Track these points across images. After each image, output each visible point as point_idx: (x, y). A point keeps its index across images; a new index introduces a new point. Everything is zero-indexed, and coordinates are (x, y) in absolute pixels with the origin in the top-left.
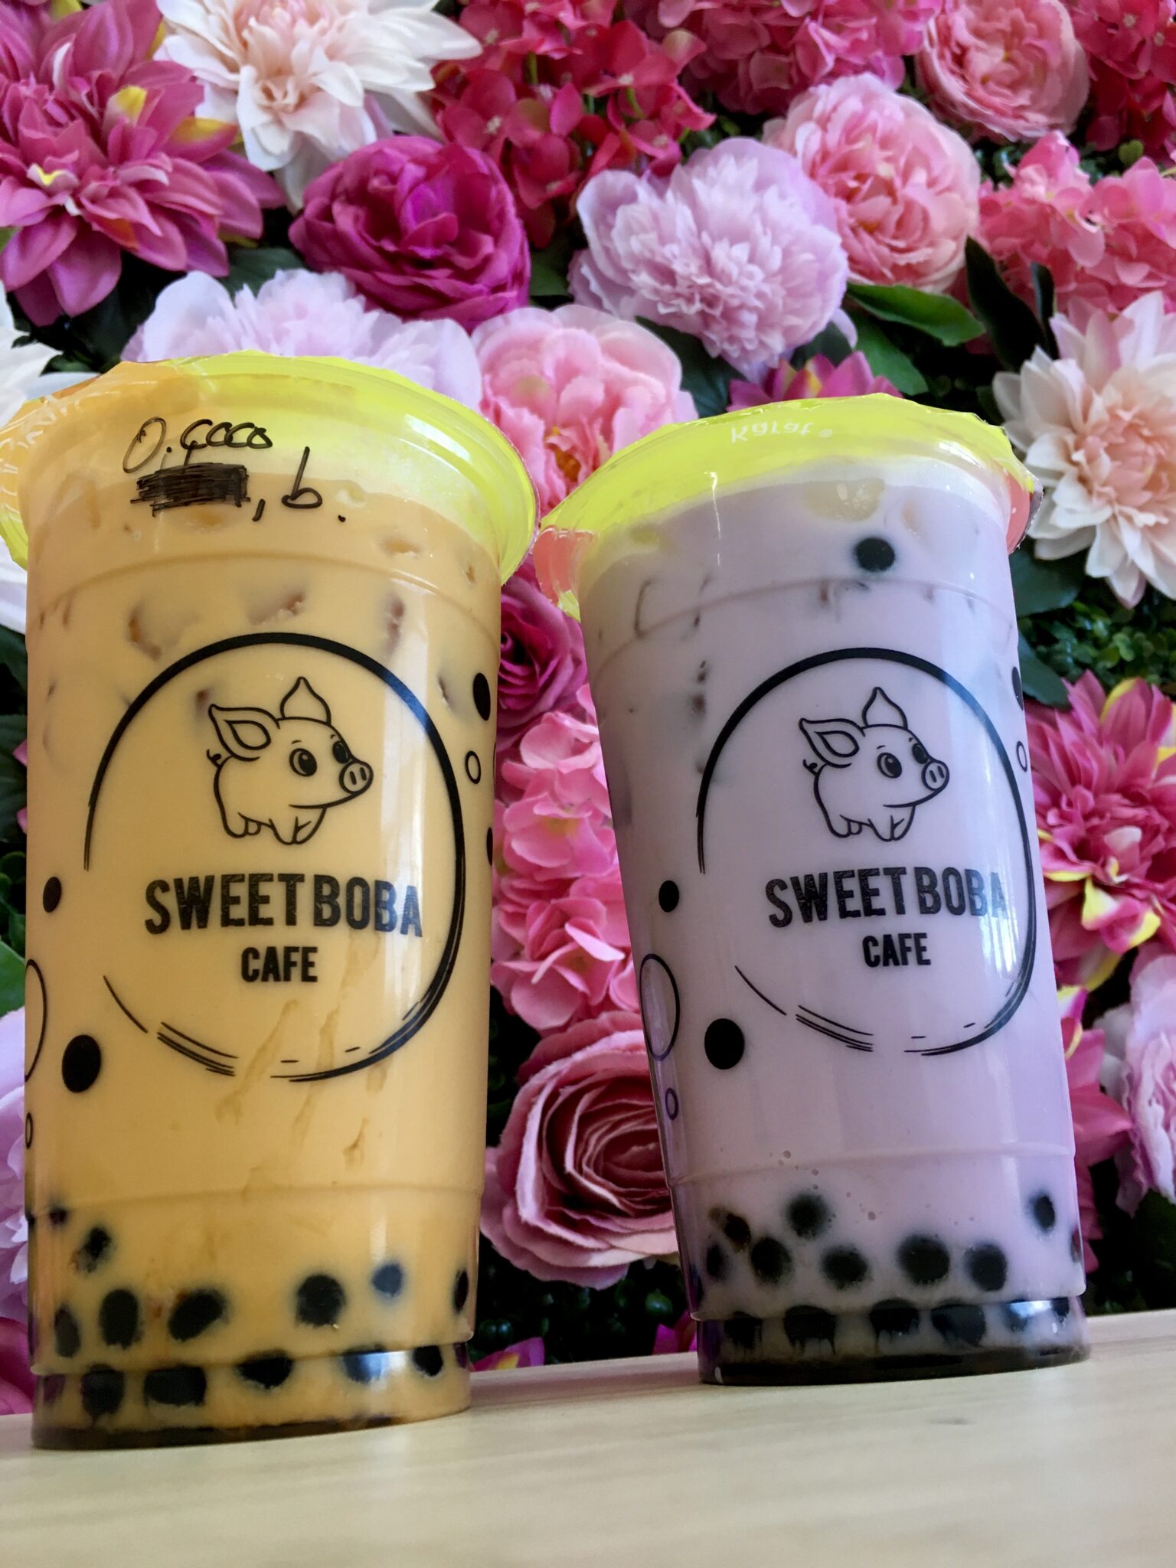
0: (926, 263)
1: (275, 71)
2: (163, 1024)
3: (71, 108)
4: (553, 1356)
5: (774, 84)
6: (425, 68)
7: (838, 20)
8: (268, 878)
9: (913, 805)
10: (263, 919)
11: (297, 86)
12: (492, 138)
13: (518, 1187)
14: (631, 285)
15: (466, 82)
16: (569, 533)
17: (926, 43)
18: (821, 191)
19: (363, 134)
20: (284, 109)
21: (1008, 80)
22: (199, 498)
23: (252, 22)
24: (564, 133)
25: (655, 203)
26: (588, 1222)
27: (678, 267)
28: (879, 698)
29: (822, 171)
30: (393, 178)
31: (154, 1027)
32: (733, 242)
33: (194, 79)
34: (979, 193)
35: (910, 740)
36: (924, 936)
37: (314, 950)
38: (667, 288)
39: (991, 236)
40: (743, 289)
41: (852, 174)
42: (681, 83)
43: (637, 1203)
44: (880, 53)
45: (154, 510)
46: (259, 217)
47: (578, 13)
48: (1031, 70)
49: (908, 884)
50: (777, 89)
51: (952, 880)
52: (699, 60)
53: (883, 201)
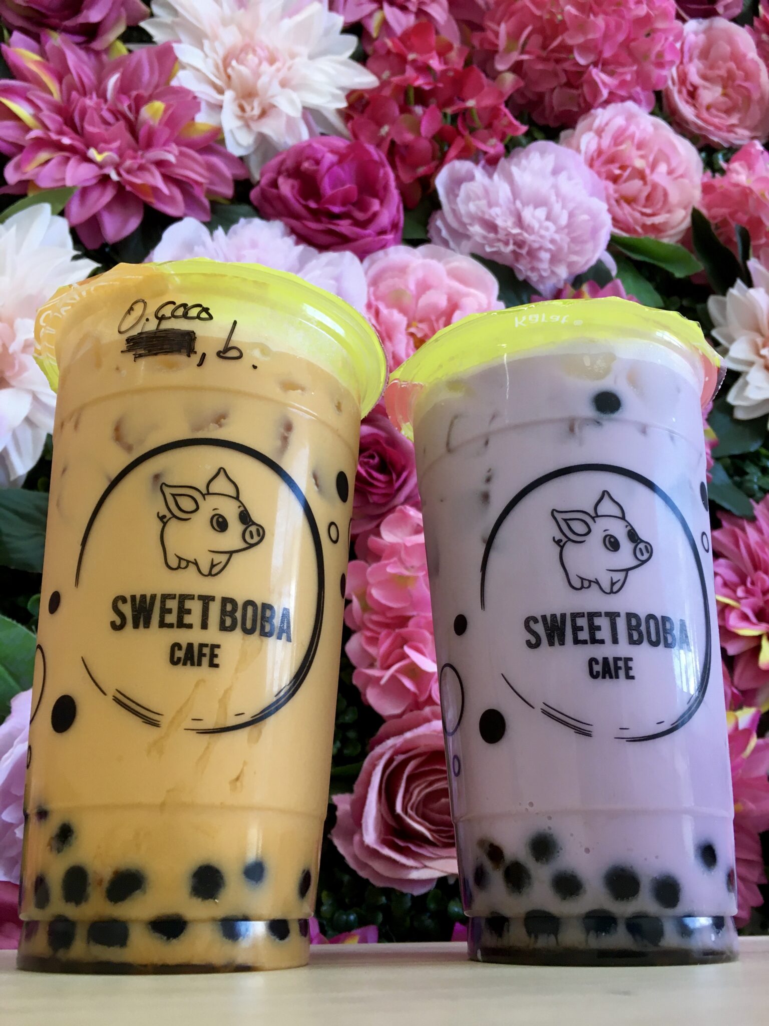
0: (665, 224)
1: (247, 94)
2: (117, 690)
3: (117, 114)
4: (384, 937)
5: (567, 108)
6: (342, 94)
7: (611, 67)
8: (191, 597)
9: (627, 570)
10: (185, 624)
11: (260, 104)
12: (383, 139)
13: (363, 821)
14: (468, 233)
15: (368, 103)
16: (408, 384)
17: (670, 83)
18: (596, 176)
19: (300, 134)
20: (252, 118)
21: (724, 108)
22: (164, 351)
23: (234, 63)
24: (430, 136)
25: (486, 180)
26: (410, 848)
27: (499, 222)
28: (606, 497)
29: (597, 164)
30: (317, 162)
31: (111, 692)
32: (536, 206)
33: (195, 98)
34: (702, 179)
35: (627, 526)
36: (631, 659)
37: (218, 646)
38: (492, 235)
39: (709, 207)
40: (542, 237)
41: (617, 165)
42: (507, 106)
43: (442, 837)
44: (638, 89)
45: (135, 358)
46: (232, 184)
47: (442, 59)
48: (740, 102)
49: (621, 624)
50: (570, 111)
51: (652, 623)
52: (519, 91)
53: (637, 184)
